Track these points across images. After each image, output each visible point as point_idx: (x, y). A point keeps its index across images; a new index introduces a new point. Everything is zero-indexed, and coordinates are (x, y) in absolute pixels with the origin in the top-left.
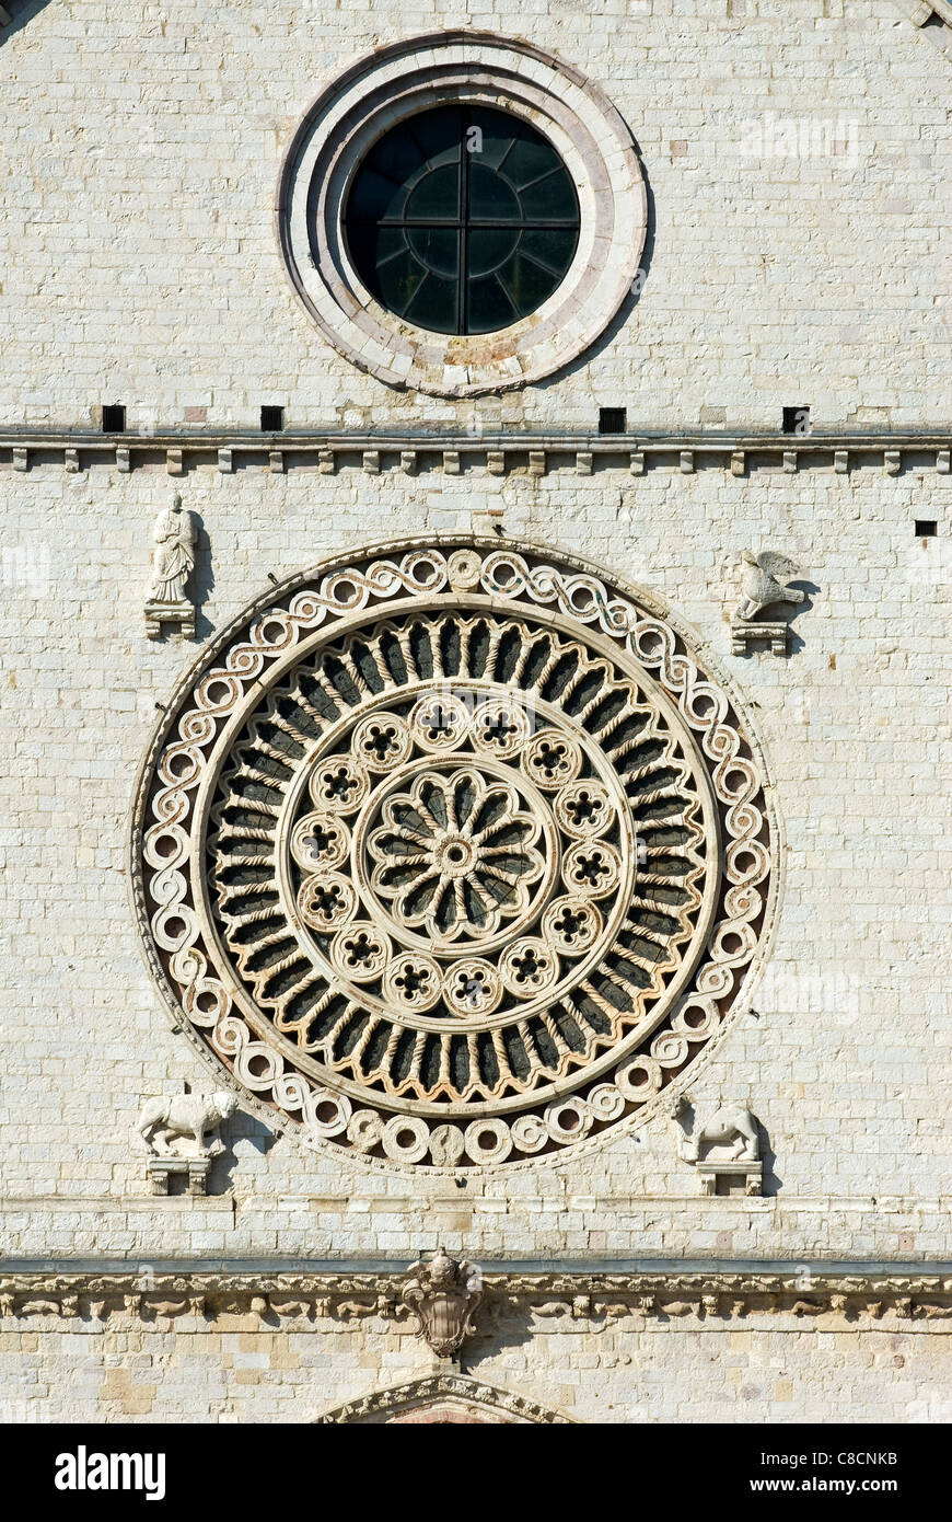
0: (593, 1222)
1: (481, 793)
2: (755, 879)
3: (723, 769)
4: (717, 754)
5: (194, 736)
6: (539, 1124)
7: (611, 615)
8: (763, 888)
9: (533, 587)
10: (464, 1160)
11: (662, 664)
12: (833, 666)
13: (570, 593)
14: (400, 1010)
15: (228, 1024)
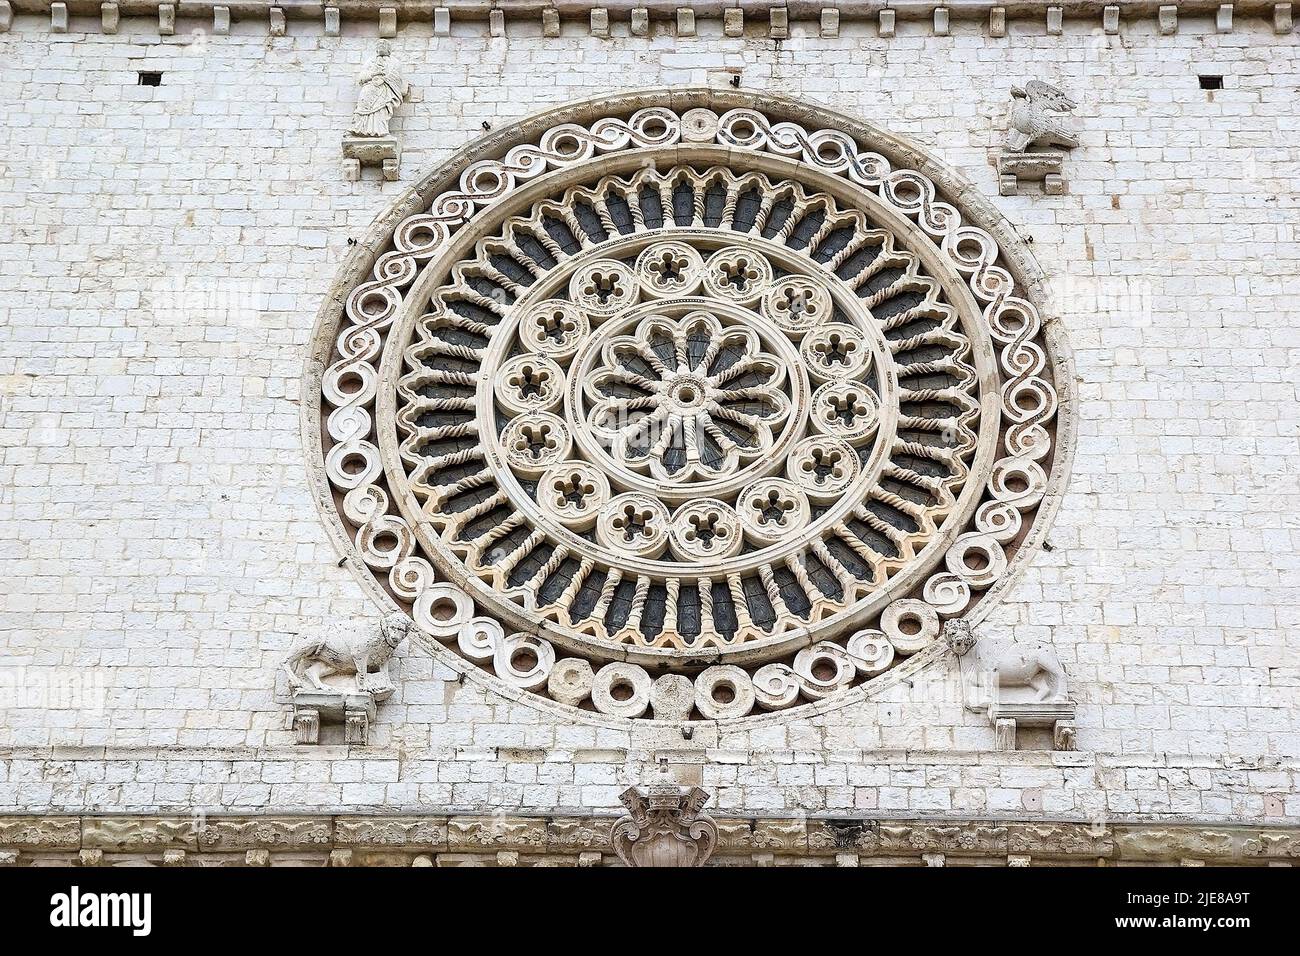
0: (860, 776)
1: (718, 336)
2: (1041, 415)
3: (996, 308)
4: (987, 293)
5: (390, 276)
6: (787, 674)
7: (862, 167)
8: (1051, 426)
9: (774, 140)
10: (695, 714)
11: (921, 210)
12: (1116, 205)
13: (815, 147)
14: (618, 552)
15: (408, 564)
